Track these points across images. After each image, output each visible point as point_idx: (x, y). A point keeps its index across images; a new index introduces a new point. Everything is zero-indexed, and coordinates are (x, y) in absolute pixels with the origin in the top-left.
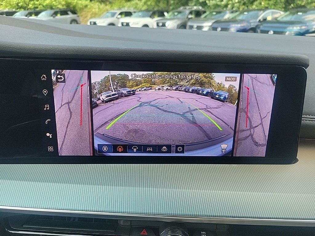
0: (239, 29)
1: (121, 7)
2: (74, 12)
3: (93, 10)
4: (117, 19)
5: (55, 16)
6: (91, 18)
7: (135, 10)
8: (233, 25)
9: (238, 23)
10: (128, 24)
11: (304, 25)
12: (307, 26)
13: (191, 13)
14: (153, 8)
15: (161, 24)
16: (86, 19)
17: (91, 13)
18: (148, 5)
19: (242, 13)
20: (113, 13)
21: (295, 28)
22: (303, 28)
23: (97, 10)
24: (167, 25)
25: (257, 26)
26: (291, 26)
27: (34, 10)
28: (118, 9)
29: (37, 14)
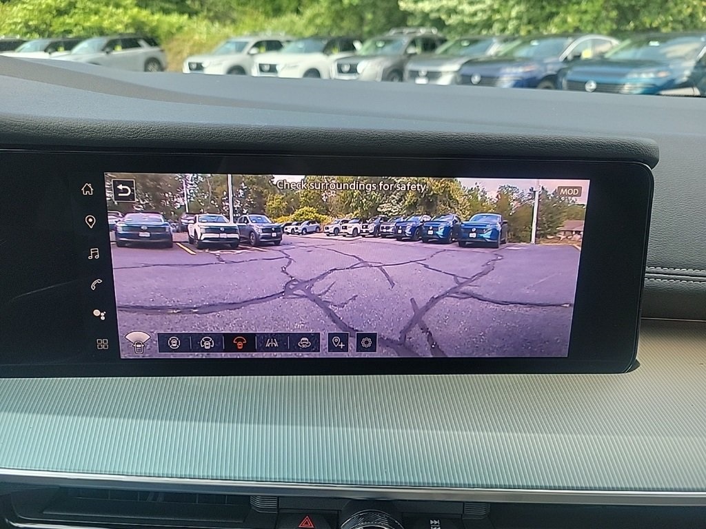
0: (521, 77)
1: (257, 29)
2: (152, 42)
3: (197, 37)
4: (248, 57)
5: (111, 51)
6: (191, 54)
7: (289, 38)
8: (508, 70)
9: (518, 66)
10: (273, 69)
11: (664, 68)
12: (671, 71)
13: (413, 43)
14: (329, 33)
15: (346, 68)
16: (179, 57)
17: (191, 43)
18: (317, 26)
19: (526, 42)
20: (240, 43)
21: (644, 76)
22: (662, 75)
23: (204, 37)
24: (359, 69)
25: (559, 71)
26: (634, 70)
27: (63, 37)
28: (250, 35)
29: (69, 46)
